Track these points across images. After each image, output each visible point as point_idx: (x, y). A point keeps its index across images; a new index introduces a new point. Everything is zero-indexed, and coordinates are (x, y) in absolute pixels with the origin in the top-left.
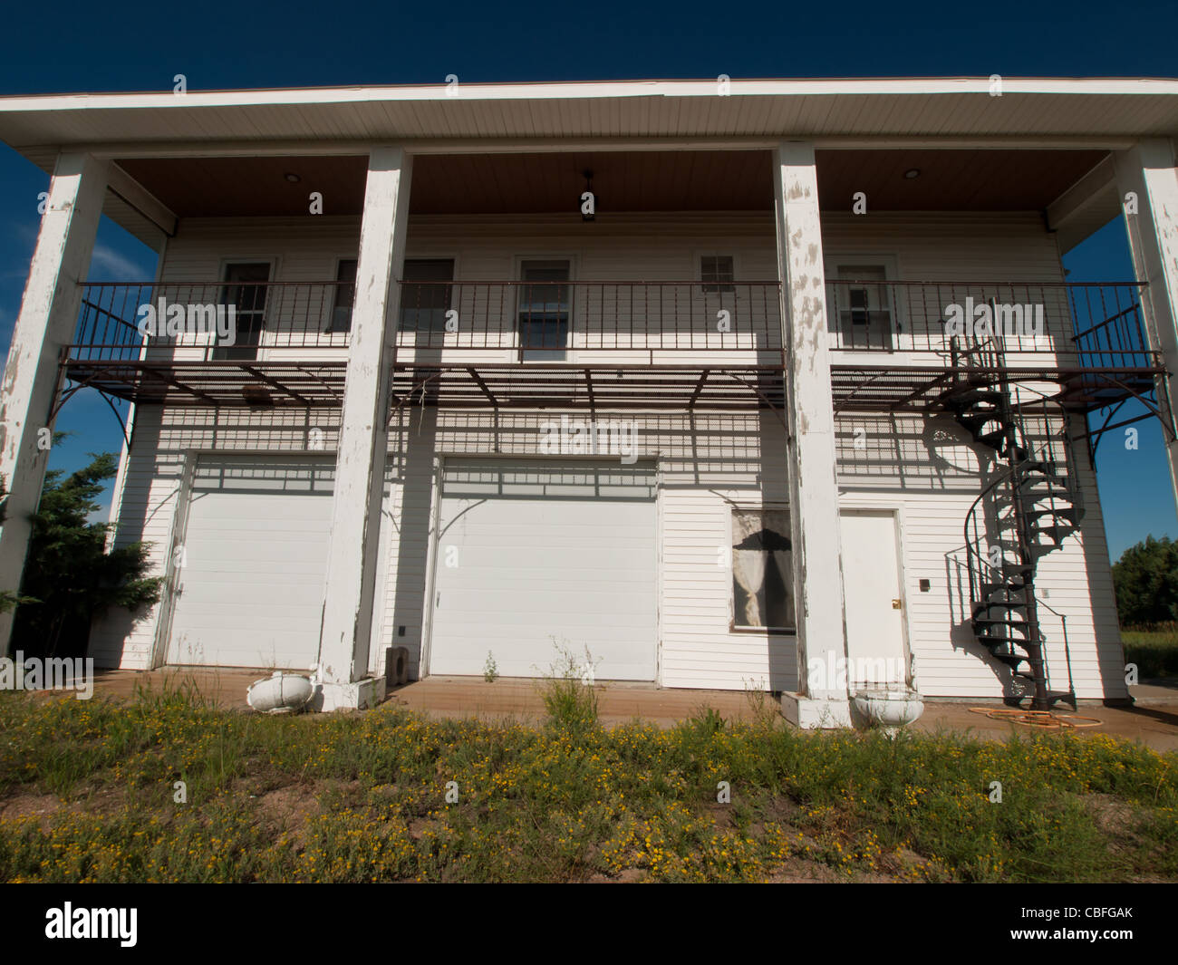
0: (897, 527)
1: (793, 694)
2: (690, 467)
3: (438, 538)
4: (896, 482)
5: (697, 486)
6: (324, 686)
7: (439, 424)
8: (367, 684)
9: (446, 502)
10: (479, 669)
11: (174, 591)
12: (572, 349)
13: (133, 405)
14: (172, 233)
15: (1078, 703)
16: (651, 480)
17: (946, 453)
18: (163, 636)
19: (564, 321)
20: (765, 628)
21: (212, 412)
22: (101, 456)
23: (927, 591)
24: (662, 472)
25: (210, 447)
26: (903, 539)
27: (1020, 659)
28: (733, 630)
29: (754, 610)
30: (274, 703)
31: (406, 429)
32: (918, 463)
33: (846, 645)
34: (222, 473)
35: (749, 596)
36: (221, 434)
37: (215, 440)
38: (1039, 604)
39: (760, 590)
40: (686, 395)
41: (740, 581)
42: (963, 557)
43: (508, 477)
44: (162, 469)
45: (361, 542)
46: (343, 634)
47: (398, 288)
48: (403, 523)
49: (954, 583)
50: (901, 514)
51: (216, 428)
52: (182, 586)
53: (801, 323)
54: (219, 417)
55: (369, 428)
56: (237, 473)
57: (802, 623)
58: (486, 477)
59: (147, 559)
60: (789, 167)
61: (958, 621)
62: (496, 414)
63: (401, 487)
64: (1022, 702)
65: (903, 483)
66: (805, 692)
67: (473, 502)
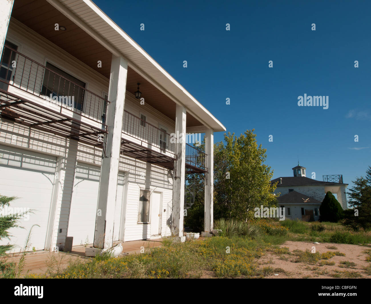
0: (162, 196)
5: (135, 182)
7: (79, 148)
17: (170, 180)
23: (165, 212)
24: (129, 177)
26: (163, 199)
28: (138, 224)
29: (140, 218)
31: (67, 148)
32: (166, 181)
39: (142, 212)
43: (91, 172)
48: (64, 187)
58: (85, 171)
62: (94, 149)
63: (64, 172)
65: (164, 186)
67: (81, 180)
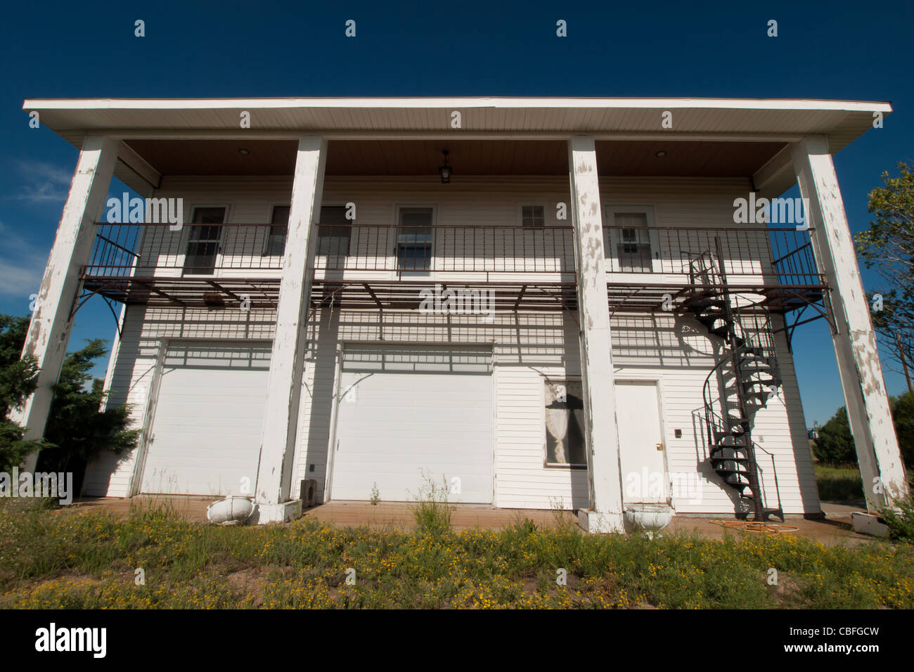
0: (659, 392)
1: (585, 510)
2: (515, 351)
3: (339, 401)
4: (657, 362)
5: (520, 364)
6: (260, 506)
7: (341, 320)
8: (289, 505)
9: (345, 375)
10: (367, 496)
11: (148, 440)
12: (434, 271)
13: (124, 306)
14: (157, 186)
15: (785, 517)
16: (488, 360)
17: (691, 341)
18: (139, 472)
19: (429, 248)
20: (569, 465)
21: (181, 311)
22: (94, 340)
23: (680, 437)
24: (497, 354)
25: (179, 336)
26: (663, 401)
27: (744, 486)
28: (546, 466)
29: (560, 452)
30: (226, 517)
31: (317, 324)
32: (671, 348)
33: (620, 475)
34: (186, 354)
35: (557, 441)
36: (186, 327)
37: (182, 330)
38: (755, 446)
39: (565, 438)
40: (512, 301)
41: (551, 431)
42: (703, 413)
43: (389, 358)
44: (143, 352)
45: (288, 404)
46: (274, 469)
47: (316, 230)
48: (315, 390)
49: (698, 432)
50: (661, 383)
51: (183, 322)
52: (154, 435)
53: (587, 255)
54: (186, 315)
55: (295, 324)
56: (197, 354)
57: (591, 460)
58: (374, 357)
59: (130, 416)
60: (578, 152)
61: (702, 459)
62: (381, 314)
63: (313, 365)
64: (748, 517)
65: (662, 362)
66: (593, 509)
67: (364, 375)
